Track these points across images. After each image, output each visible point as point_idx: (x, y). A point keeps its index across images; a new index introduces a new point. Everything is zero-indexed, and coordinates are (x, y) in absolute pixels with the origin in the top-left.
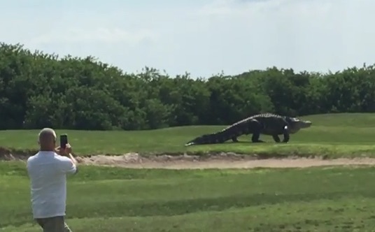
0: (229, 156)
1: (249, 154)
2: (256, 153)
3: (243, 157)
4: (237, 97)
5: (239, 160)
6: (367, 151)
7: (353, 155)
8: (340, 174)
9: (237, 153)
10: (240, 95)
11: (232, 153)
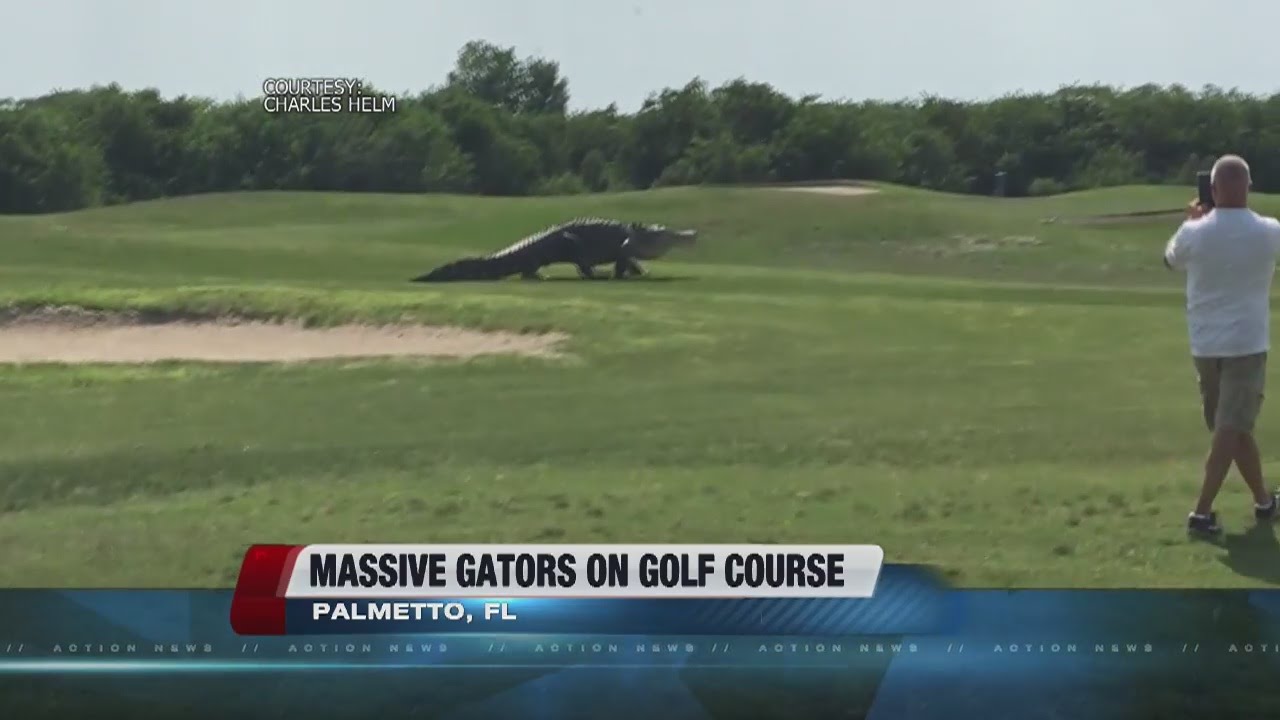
0: (66, 314)
1: (116, 310)
2: (134, 308)
3: (100, 319)
4: (28, 150)
5: (91, 325)
6: (415, 308)
7: (381, 318)
8: (392, 382)
9: (88, 308)
10: (38, 147)
11: (75, 309)
